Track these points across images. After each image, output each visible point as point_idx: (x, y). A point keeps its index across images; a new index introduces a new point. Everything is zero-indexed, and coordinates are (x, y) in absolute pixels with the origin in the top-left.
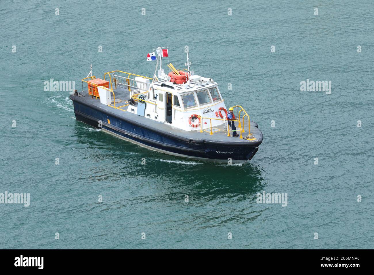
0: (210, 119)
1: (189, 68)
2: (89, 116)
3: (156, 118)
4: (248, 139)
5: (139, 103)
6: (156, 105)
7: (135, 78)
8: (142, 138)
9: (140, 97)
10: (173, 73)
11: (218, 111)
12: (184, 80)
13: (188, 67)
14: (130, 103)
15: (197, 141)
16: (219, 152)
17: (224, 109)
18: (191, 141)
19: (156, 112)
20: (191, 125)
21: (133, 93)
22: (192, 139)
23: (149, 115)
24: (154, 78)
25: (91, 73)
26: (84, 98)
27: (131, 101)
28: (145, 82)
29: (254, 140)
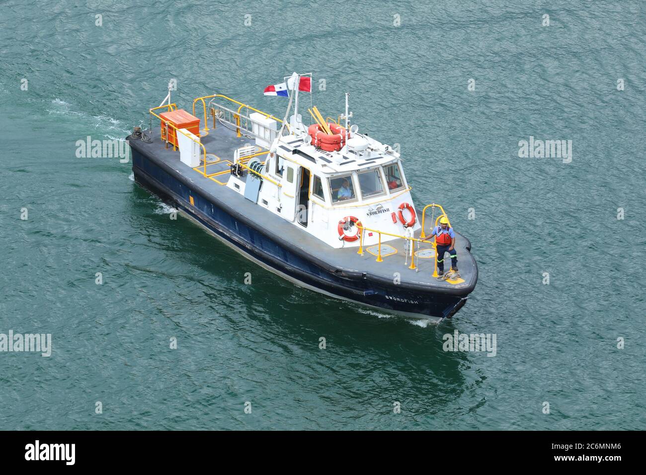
0: (380, 234)
1: (348, 124)
2: (158, 183)
3: (279, 210)
4: (448, 281)
5: (249, 176)
6: (280, 187)
7: (250, 115)
8: (249, 246)
9: (252, 165)
10: (317, 128)
11: (397, 211)
12: (337, 144)
13: (347, 121)
14: (233, 173)
15: (350, 274)
16: (391, 298)
17: (408, 207)
18: (338, 271)
19: (279, 200)
20: (343, 236)
21: (240, 153)
22: (341, 268)
23: (265, 202)
24: (283, 126)
25: (168, 99)
26: (150, 145)
27: (235, 170)
28: (267, 125)
29: (460, 284)
